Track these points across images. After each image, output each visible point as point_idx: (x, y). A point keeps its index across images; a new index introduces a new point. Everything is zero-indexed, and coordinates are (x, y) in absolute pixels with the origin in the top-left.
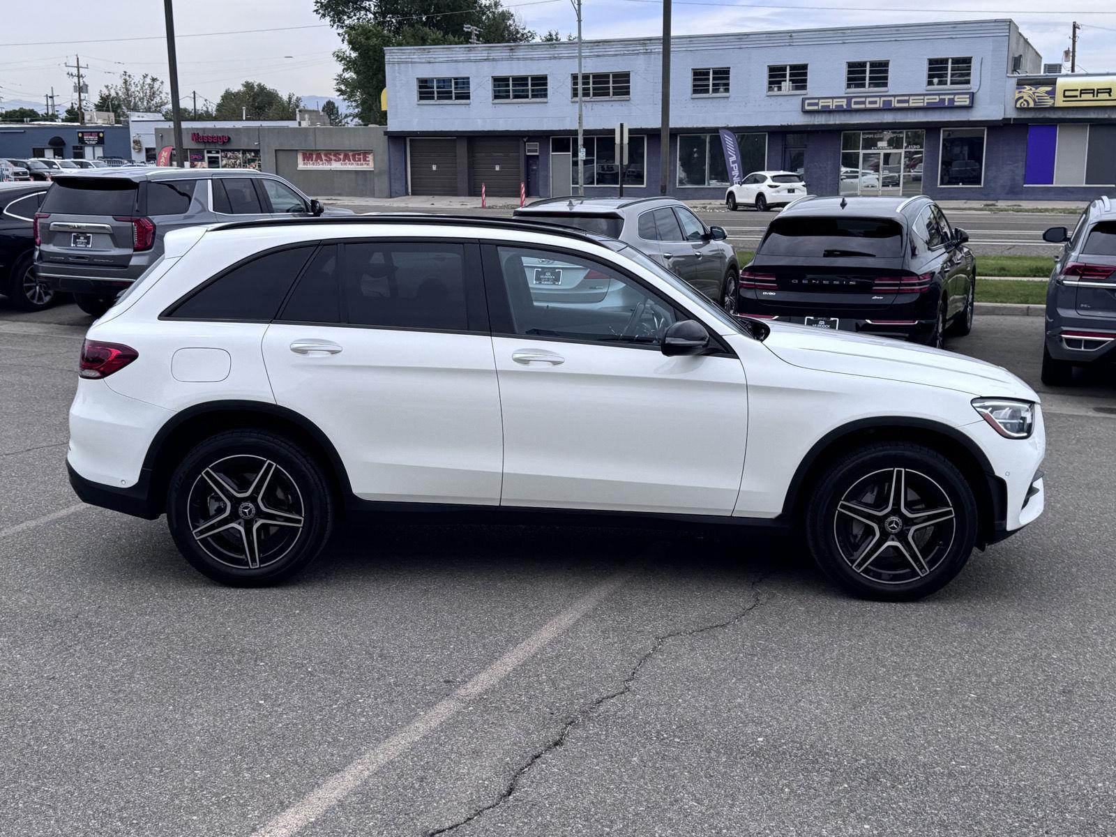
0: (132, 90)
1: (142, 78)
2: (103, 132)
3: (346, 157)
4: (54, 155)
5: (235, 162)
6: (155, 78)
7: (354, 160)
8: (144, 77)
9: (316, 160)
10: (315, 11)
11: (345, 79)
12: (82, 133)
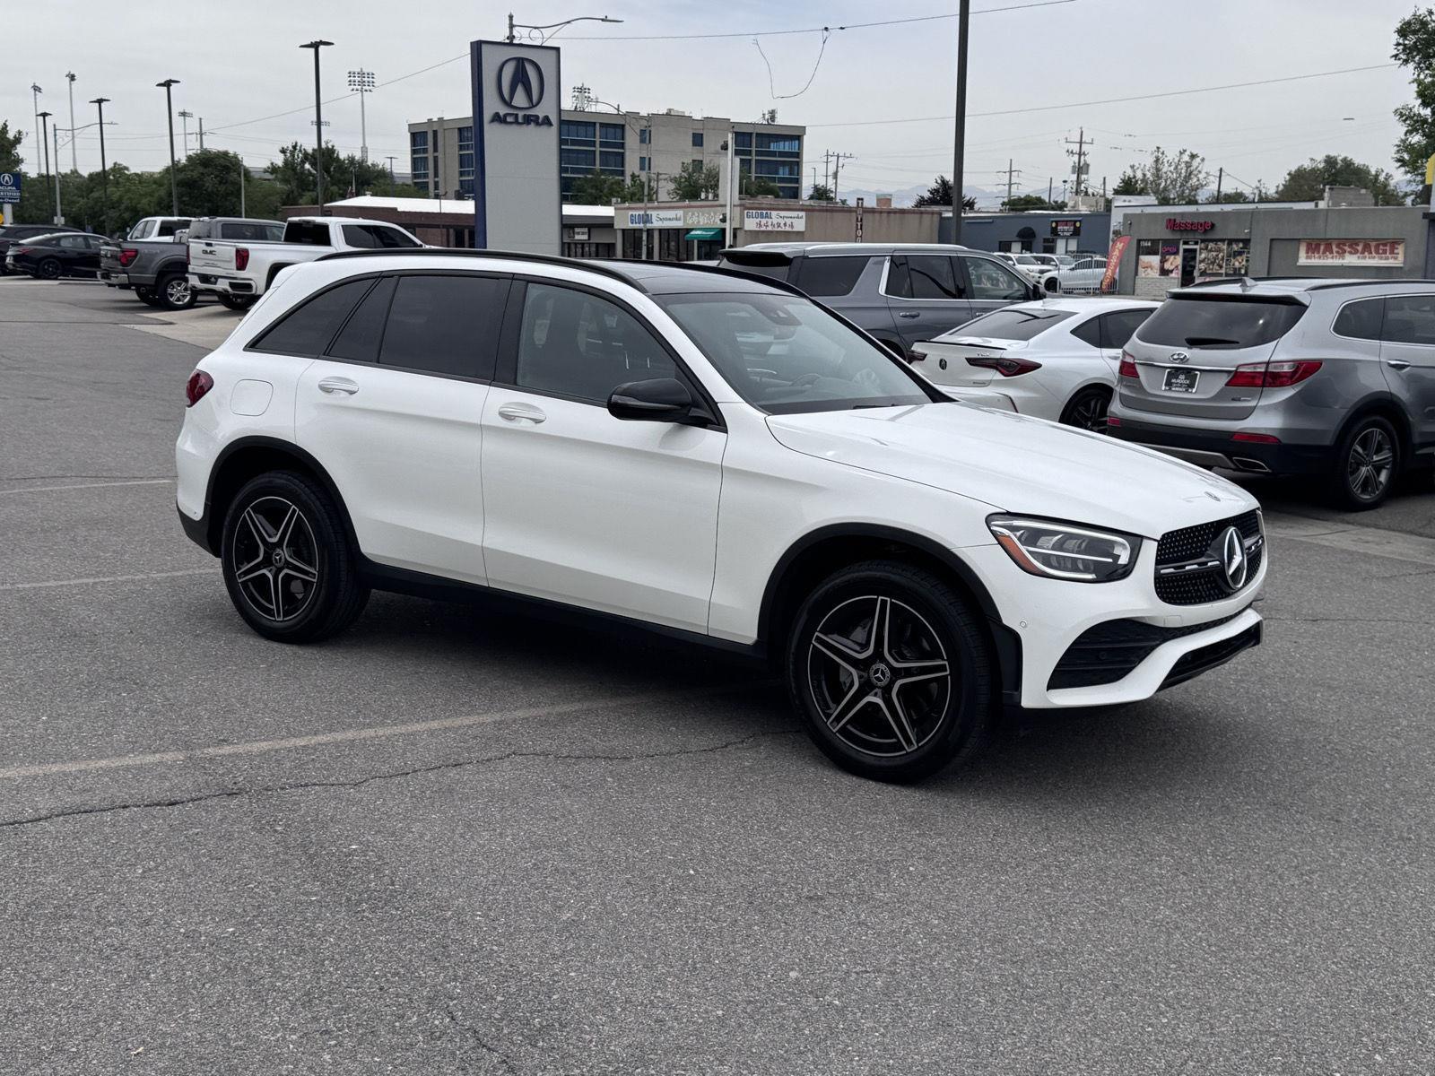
0: (1164, 170)
1: (1178, 155)
2: (1080, 221)
3: (1367, 248)
4: (1022, 249)
5: (1217, 255)
6: (1195, 153)
7: (1377, 253)
8: (1181, 153)
9: (1324, 253)
10: (1393, 56)
11: (1410, 145)
12: (1057, 222)
